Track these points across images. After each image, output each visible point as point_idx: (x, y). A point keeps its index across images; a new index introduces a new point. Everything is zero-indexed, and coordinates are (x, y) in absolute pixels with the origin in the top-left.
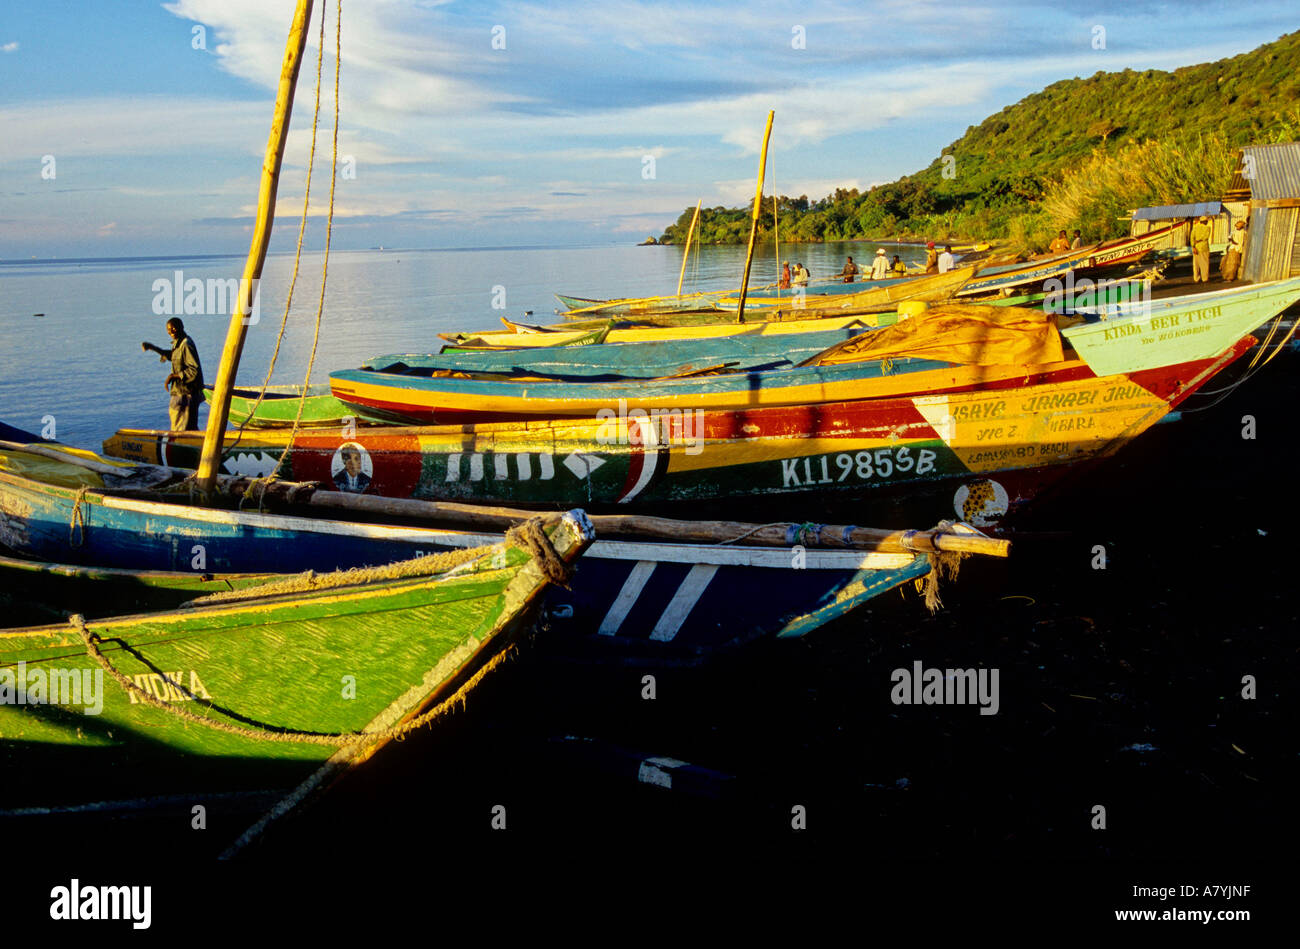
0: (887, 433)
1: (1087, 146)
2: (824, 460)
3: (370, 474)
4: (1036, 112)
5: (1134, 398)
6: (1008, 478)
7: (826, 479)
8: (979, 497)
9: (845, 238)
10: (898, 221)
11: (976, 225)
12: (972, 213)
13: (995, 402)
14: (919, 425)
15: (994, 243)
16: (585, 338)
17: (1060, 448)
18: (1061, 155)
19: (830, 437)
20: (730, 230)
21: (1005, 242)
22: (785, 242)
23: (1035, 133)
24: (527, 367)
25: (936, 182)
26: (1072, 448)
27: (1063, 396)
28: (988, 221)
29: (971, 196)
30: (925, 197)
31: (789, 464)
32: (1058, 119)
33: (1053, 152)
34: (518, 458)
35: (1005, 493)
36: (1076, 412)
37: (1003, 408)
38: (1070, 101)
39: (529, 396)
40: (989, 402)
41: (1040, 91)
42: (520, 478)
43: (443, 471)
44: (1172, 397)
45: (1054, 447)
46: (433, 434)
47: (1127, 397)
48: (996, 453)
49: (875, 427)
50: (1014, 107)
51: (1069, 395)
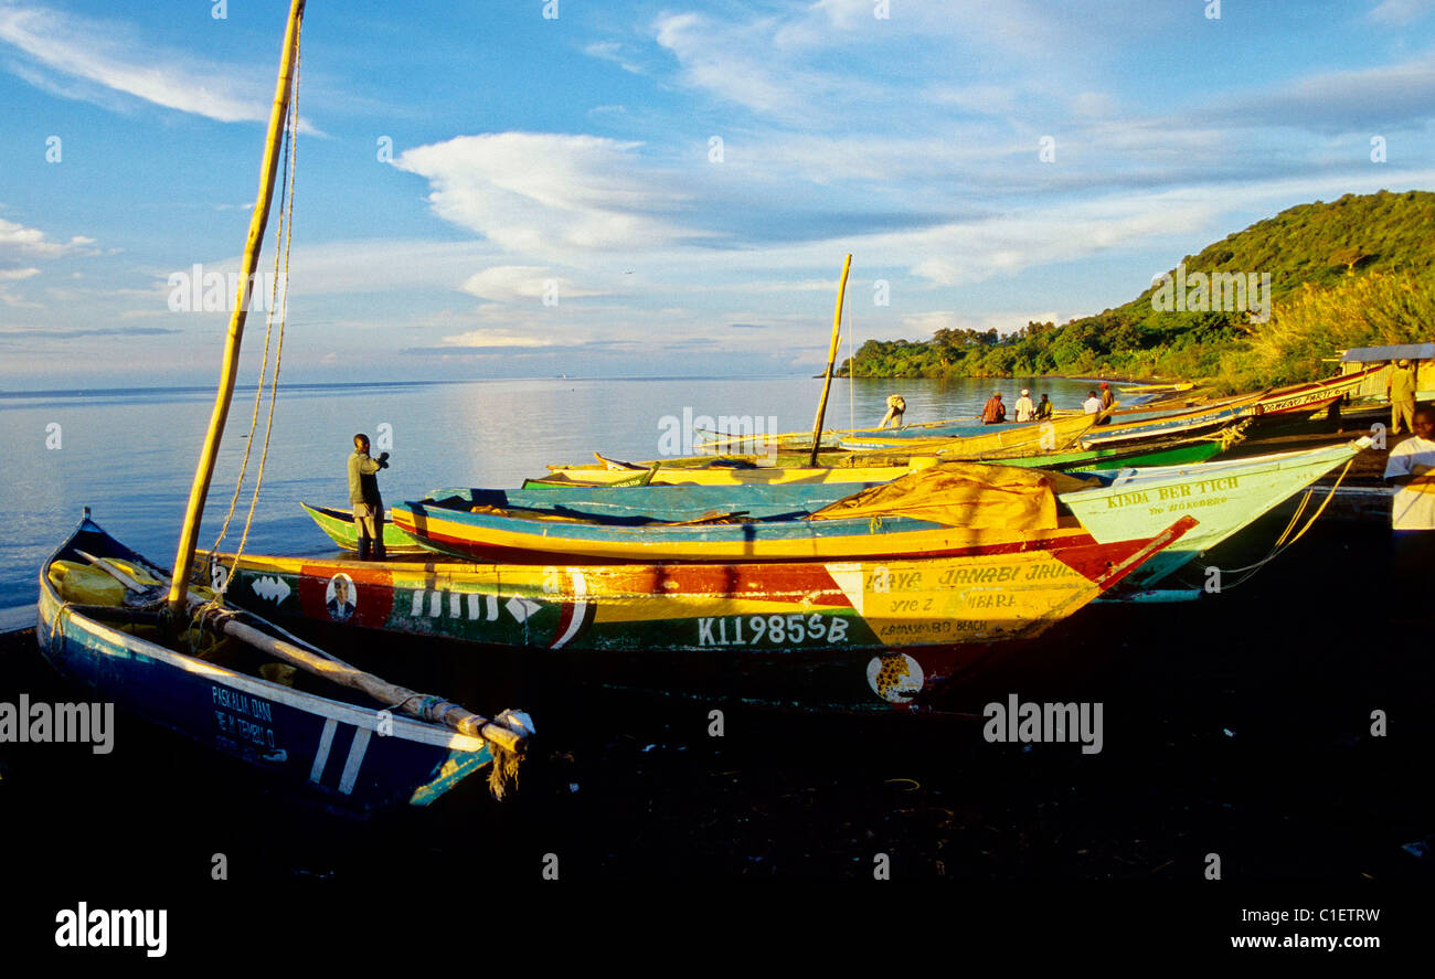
0: (800, 598)
1: (1328, 275)
2: (738, 621)
3: (354, 604)
4: (1266, 240)
5: (1060, 577)
6: (924, 654)
7: (739, 641)
8: (893, 671)
9: (1037, 374)
10: (1096, 357)
11: (1184, 361)
12: (1181, 349)
13: (911, 572)
14: (833, 592)
15: (1200, 382)
16: (632, 479)
17: (977, 626)
18: (1295, 286)
19: (746, 598)
20: (911, 364)
21: (1215, 380)
22: (970, 376)
23: (1265, 262)
24: (569, 505)
25: (1144, 315)
26: (989, 628)
27: (982, 570)
28: (1198, 358)
29: (1182, 331)
30: (1130, 331)
31: (705, 623)
32: (1294, 247)
33: (1285, 283)
34: (469, 598)
35: (920, 669)
36: (996, 588)
37: (919, 580)
38: (1308, 226)
39: (548, 535)
40: (904, 573)
41: (1272, 217)
42: (470, 618)
43: (406, 605)
44: (1102, 578)
45: (972, 624)
46: (408, 571)
47: (1052, 576)
48: (910, 627)
49: (789, 591)
50: (1240, 234)
51: (989, 570)
